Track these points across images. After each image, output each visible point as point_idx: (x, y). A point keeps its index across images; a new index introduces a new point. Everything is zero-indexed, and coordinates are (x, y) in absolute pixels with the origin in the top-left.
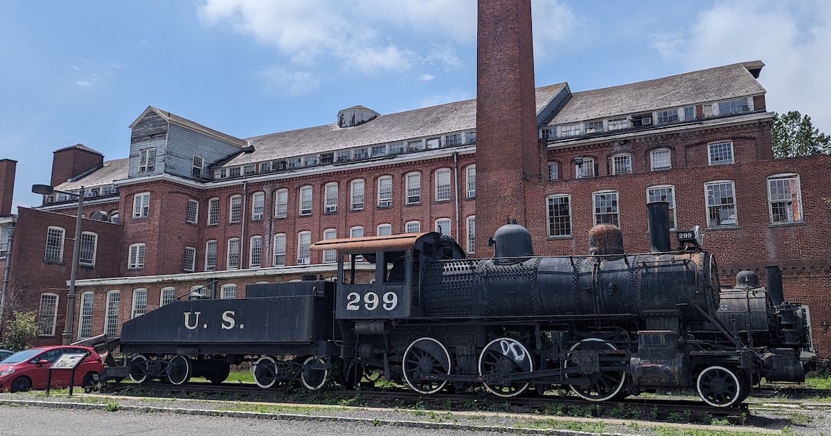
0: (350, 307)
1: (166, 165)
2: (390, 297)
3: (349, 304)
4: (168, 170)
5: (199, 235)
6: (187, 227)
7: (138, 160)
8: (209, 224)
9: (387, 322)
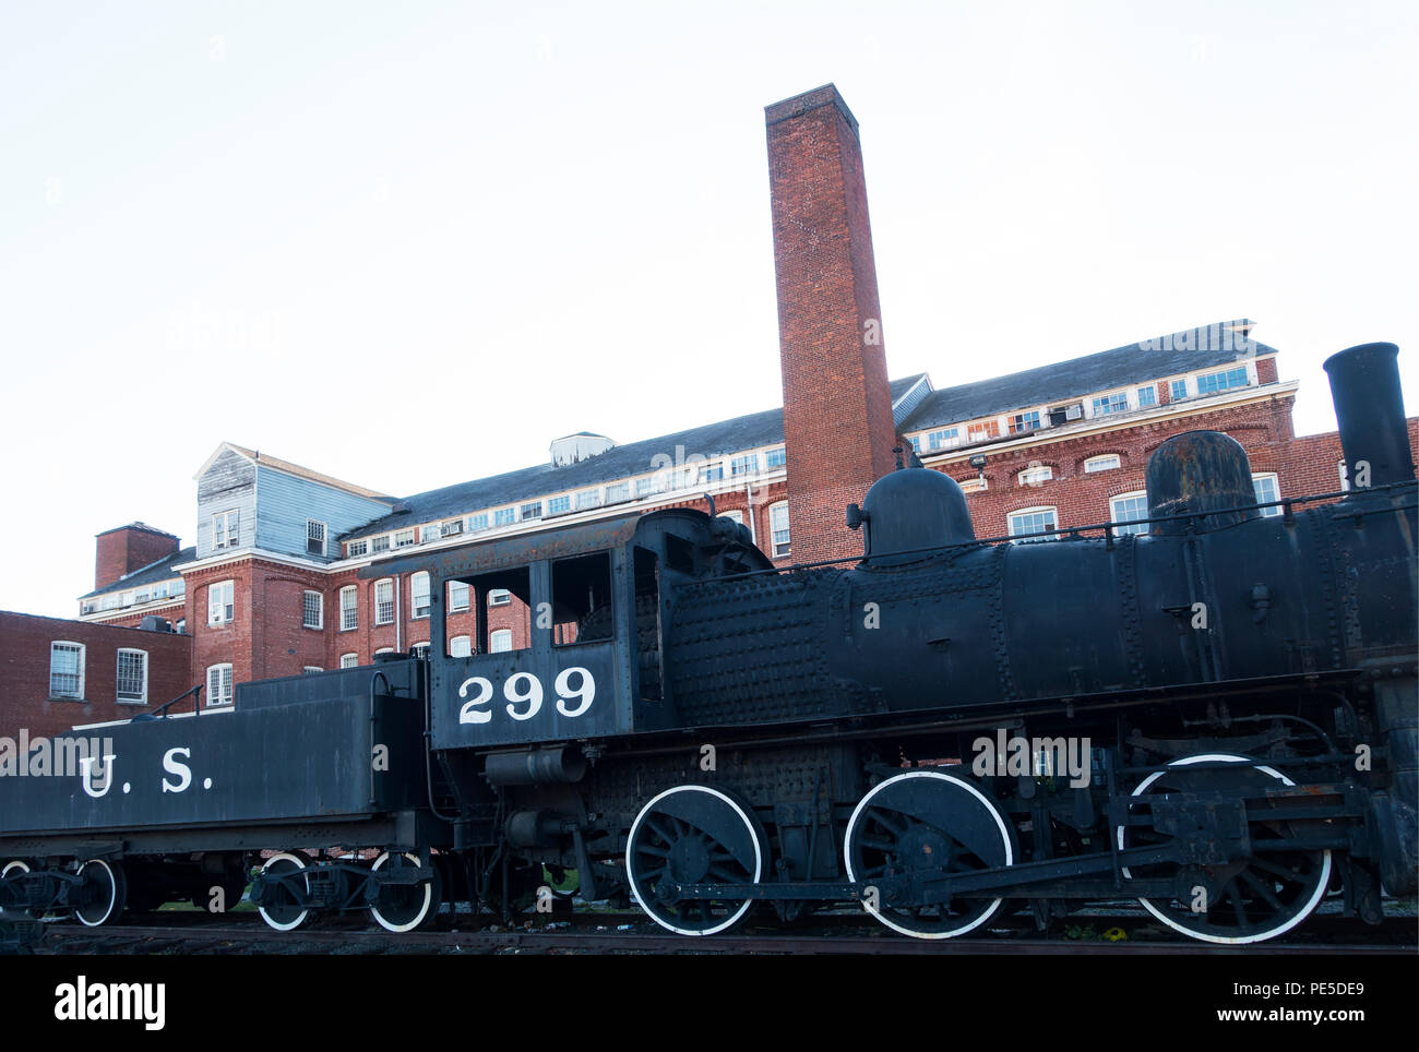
0: (468, 717)
1: (258, 536)
2: (575, 682)
3: (465, 708)
4: (262, 543)
5: (327, 648)
6: (303, 634)
7: (213, 529)
8: (343, 628)
9: (572, 750)
